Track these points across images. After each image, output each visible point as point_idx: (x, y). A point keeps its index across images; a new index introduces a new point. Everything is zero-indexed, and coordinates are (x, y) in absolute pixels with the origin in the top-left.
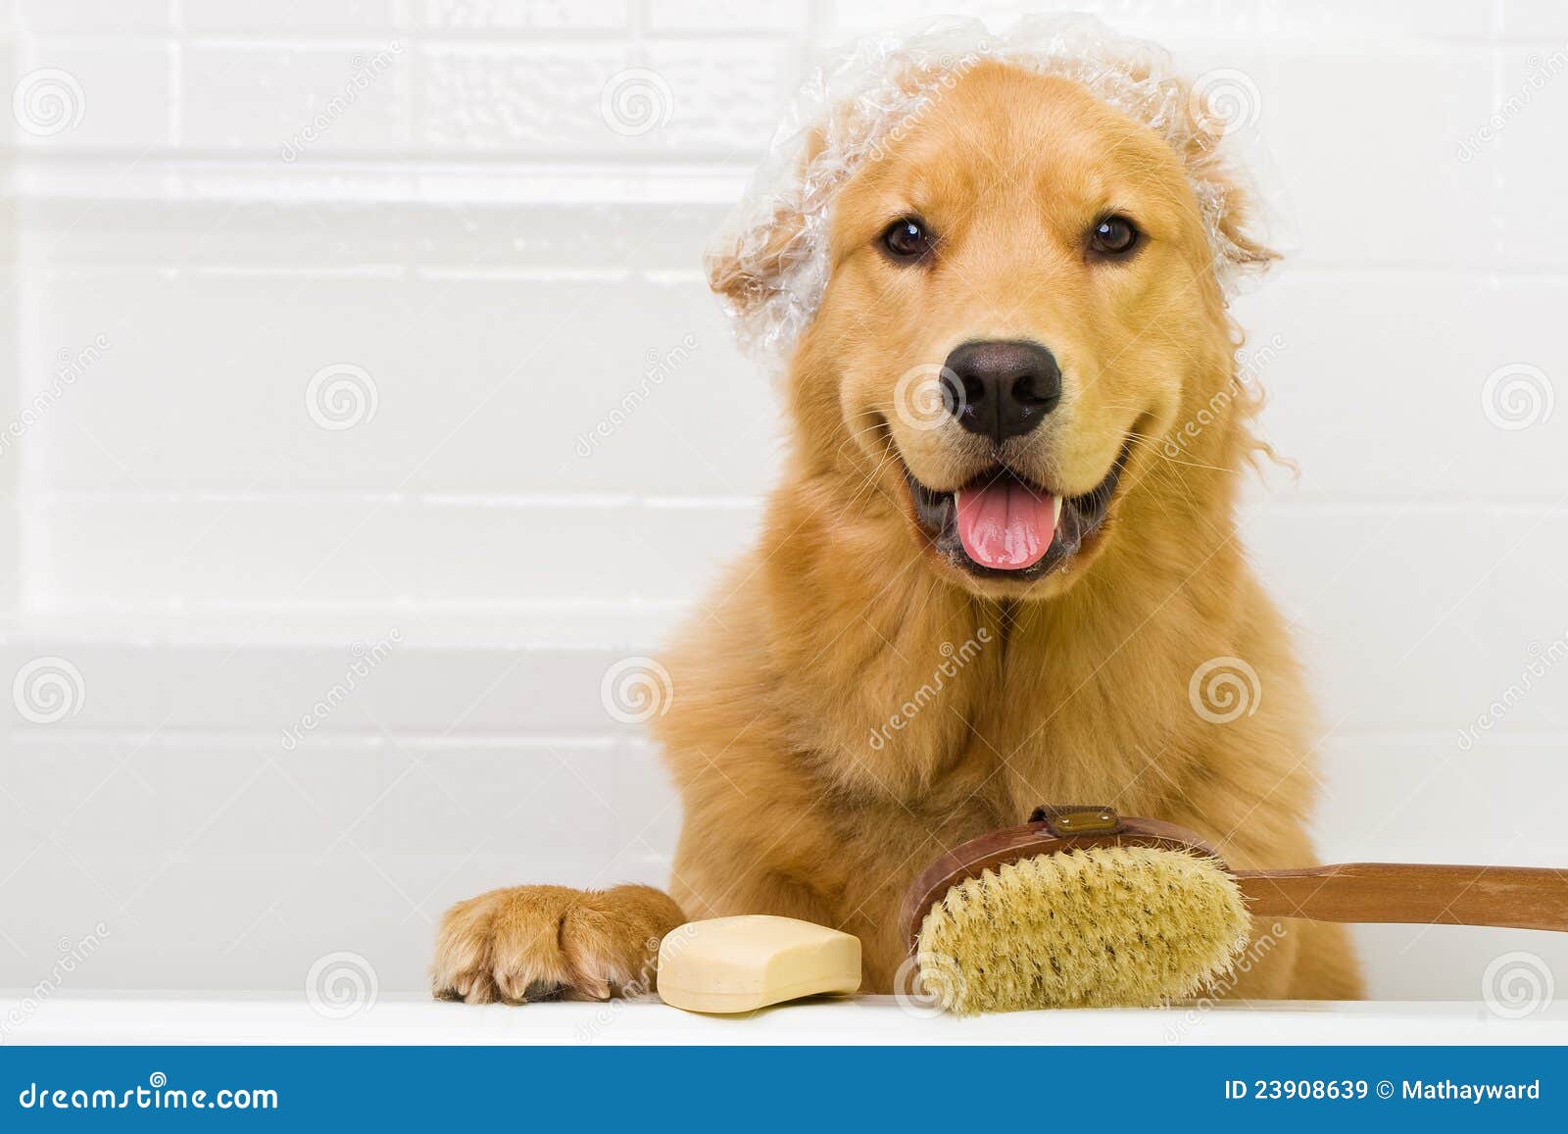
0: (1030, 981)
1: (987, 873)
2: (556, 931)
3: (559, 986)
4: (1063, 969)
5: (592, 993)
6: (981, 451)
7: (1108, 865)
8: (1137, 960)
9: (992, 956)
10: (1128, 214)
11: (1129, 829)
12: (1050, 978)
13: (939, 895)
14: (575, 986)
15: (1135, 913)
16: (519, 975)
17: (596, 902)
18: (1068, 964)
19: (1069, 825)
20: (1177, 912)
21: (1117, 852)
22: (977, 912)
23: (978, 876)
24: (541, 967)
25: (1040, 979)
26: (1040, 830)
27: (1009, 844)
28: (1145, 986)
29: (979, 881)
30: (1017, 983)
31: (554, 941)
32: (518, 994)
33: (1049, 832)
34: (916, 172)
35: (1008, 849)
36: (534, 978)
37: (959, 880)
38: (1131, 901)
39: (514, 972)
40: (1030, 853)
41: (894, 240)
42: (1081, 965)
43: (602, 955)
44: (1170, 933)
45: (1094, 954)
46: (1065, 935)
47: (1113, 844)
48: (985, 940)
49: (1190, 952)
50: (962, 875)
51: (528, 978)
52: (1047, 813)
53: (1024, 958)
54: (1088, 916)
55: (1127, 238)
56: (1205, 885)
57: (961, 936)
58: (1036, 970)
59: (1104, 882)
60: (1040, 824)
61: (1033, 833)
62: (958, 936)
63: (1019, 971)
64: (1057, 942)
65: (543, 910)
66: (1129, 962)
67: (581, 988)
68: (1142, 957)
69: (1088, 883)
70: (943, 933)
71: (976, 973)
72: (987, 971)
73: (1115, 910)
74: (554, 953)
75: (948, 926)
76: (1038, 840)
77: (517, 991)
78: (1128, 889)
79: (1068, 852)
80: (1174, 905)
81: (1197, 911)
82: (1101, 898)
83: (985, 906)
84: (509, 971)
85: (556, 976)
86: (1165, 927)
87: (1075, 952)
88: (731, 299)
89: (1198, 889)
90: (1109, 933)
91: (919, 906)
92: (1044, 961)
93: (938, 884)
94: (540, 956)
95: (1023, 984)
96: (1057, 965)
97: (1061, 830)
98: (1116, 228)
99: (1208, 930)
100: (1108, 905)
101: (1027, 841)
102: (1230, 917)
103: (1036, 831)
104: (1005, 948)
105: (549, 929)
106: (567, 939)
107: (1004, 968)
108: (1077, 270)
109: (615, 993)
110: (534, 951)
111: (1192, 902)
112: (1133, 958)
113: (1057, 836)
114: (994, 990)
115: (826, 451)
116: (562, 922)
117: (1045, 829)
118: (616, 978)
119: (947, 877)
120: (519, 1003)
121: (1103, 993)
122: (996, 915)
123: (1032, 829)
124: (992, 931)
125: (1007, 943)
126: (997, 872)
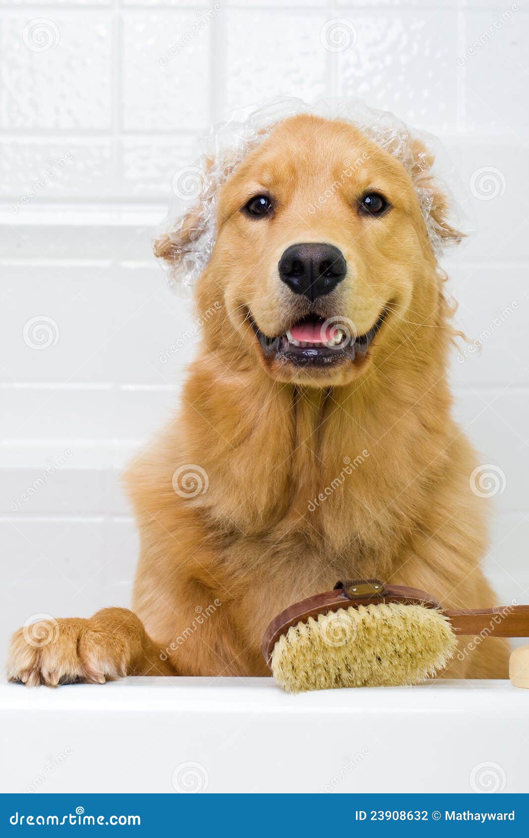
0: (334, 677)
1: (311, 620)
2: (76, 646)
3: (78, 677)
4: (352, 670)
5: (96, 680)
6: (302, 305)
7: (378, 615)
8: (394, 664)
9: (313, 664)
10: (383, 192)
11: (390, 593)
12: (345, 675)
13: (284, 631)
14: (86, 677)
15: (393, 640)
16: (55, 672)
17: (96, 628)
18: (355, 667)
19: (356, 592)
20: (416, 638)
21: (383, 606)
22: (305, 642)
23: (305, 621)
24: (68, 667)
25: (339, 675)
26: (339, 594)
27: (323, 603)
28: (398, 677)
29: (307, 625)
30: (327, 677)
31: (75, 651)
32: (55, 682)
33: (346, 596)
34: (265, 166)
35: (323, 606)
36: (63, 673)
37: (295, 624)
38: (391, 633)
39: (53, 669)
40: (335, 609)
41: (252, 207)
42: (362, 668)
43: (101, 658)
44: (412, 649)
45: (370, 662)
46: (354, 652)
47: (381, 602)
48: (309, 656)
49: (423, 659)
50: (297, 620)
51: (60, 674)
52: (344, 584)
53: (331, 664)
54: (367, 642)
55: (380, 205)
56: (432, 624)
57: (295, 655)
58: (337, 671)
59: (376, 625)
60: (341, 590)
61: (336, 596)
62: (294, 655)
63: (328, 672)
64: (349, 656)
65: (68, 634)
66: (389, 665)
67: (89, 678)
68: (396, 663)
69: (367, 625)
70: (286, 654)
71: (304, 674)
72: (310, 673)
73: (382, 639)
74: (75, 659)
75: (289, 650)
76: (339, 601)
77: (54, 680)
78: (389, 627)
79: (356, 607)
80: (414, 635)
81: (427, 638)
82: (374, 633)
83: (309, 638)
84: (50, 669)
85: (76, 671)
86: (408, 646)
87: (359, 661)
88: (165, 260)
89: (427, 626)
90: (378, 650)
91: (272, 637)
92: (342, 666)
93: (283, 625)
94: (67, 661)
95: (330, 678)
96: (349, 668)
97: (352, 595)
98: (374, 200)
99: (433, 647)
100: (378, 637)
101: (333, 602)
102: (445, 640)
103: (338, 595)
104: (320, 660)
105: (72, 646)
106: (81, 652)
107: (319, 671)
108: (354, 217)
109: (108, 679)
110: (63, 658)
111: (424, 633)
112: (391, 663)
113: (350, 599)
114: (314, 682)
115: (216, 335)
116: (78, 640)
117: (343, 594)
118: (108, 671)
119: (289, 622)
120: (55, 687)
121: (374, 681)
122: (315, 643)
123: (336, 594)
124: (313, 651)
125: (321, 658)
126: (316, 620)
